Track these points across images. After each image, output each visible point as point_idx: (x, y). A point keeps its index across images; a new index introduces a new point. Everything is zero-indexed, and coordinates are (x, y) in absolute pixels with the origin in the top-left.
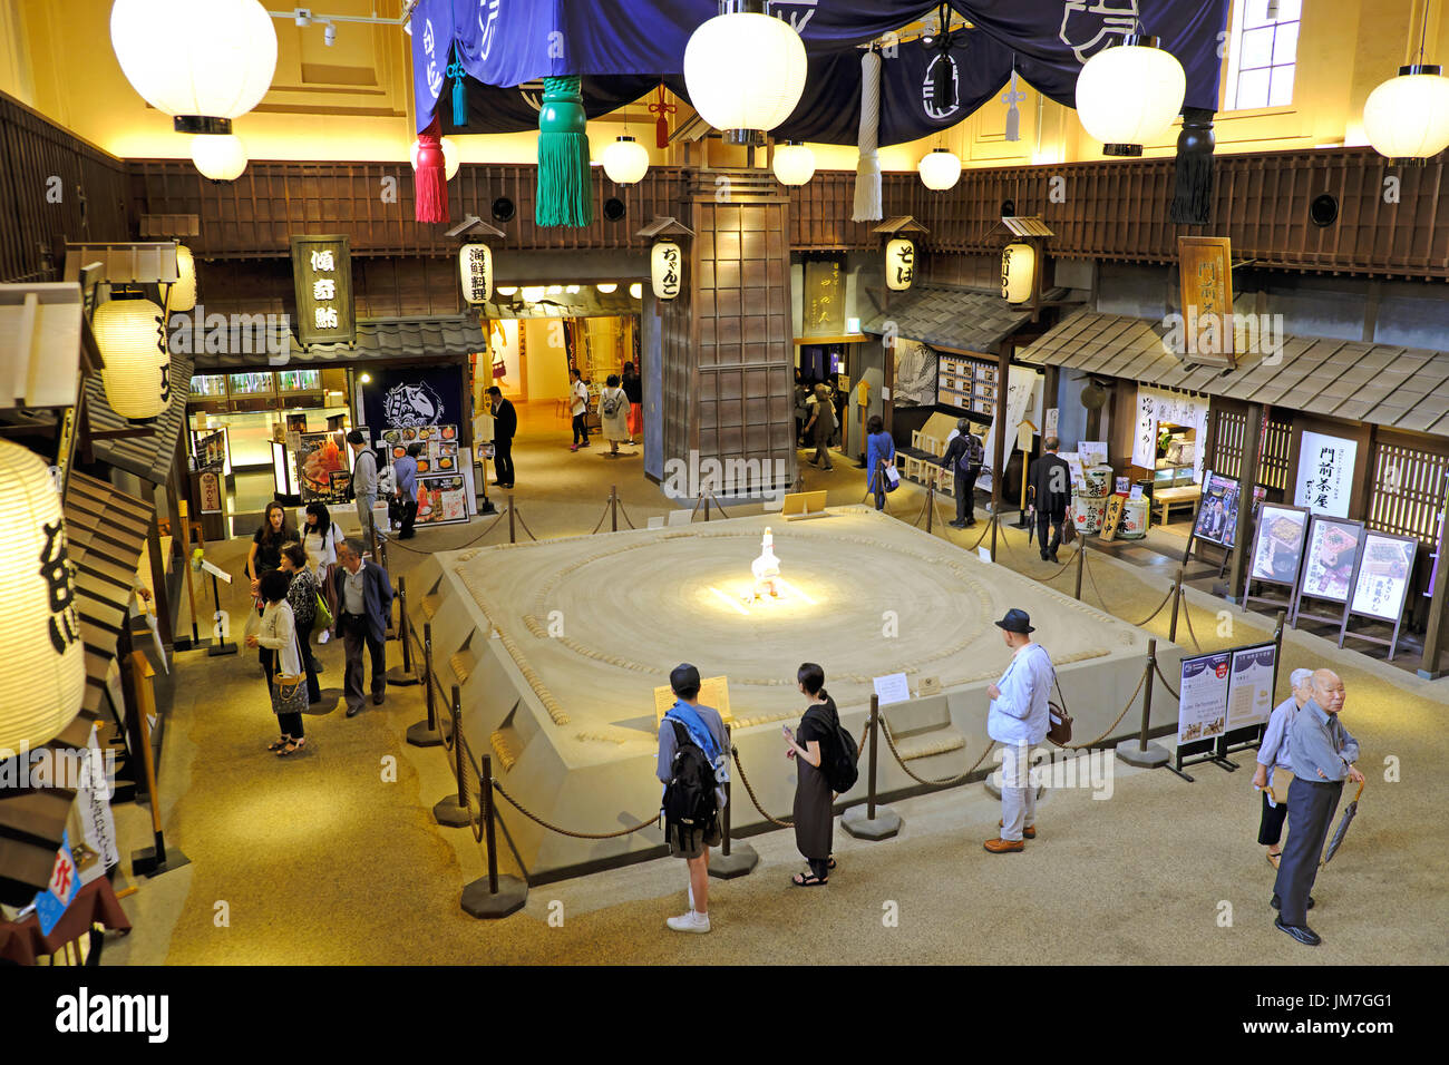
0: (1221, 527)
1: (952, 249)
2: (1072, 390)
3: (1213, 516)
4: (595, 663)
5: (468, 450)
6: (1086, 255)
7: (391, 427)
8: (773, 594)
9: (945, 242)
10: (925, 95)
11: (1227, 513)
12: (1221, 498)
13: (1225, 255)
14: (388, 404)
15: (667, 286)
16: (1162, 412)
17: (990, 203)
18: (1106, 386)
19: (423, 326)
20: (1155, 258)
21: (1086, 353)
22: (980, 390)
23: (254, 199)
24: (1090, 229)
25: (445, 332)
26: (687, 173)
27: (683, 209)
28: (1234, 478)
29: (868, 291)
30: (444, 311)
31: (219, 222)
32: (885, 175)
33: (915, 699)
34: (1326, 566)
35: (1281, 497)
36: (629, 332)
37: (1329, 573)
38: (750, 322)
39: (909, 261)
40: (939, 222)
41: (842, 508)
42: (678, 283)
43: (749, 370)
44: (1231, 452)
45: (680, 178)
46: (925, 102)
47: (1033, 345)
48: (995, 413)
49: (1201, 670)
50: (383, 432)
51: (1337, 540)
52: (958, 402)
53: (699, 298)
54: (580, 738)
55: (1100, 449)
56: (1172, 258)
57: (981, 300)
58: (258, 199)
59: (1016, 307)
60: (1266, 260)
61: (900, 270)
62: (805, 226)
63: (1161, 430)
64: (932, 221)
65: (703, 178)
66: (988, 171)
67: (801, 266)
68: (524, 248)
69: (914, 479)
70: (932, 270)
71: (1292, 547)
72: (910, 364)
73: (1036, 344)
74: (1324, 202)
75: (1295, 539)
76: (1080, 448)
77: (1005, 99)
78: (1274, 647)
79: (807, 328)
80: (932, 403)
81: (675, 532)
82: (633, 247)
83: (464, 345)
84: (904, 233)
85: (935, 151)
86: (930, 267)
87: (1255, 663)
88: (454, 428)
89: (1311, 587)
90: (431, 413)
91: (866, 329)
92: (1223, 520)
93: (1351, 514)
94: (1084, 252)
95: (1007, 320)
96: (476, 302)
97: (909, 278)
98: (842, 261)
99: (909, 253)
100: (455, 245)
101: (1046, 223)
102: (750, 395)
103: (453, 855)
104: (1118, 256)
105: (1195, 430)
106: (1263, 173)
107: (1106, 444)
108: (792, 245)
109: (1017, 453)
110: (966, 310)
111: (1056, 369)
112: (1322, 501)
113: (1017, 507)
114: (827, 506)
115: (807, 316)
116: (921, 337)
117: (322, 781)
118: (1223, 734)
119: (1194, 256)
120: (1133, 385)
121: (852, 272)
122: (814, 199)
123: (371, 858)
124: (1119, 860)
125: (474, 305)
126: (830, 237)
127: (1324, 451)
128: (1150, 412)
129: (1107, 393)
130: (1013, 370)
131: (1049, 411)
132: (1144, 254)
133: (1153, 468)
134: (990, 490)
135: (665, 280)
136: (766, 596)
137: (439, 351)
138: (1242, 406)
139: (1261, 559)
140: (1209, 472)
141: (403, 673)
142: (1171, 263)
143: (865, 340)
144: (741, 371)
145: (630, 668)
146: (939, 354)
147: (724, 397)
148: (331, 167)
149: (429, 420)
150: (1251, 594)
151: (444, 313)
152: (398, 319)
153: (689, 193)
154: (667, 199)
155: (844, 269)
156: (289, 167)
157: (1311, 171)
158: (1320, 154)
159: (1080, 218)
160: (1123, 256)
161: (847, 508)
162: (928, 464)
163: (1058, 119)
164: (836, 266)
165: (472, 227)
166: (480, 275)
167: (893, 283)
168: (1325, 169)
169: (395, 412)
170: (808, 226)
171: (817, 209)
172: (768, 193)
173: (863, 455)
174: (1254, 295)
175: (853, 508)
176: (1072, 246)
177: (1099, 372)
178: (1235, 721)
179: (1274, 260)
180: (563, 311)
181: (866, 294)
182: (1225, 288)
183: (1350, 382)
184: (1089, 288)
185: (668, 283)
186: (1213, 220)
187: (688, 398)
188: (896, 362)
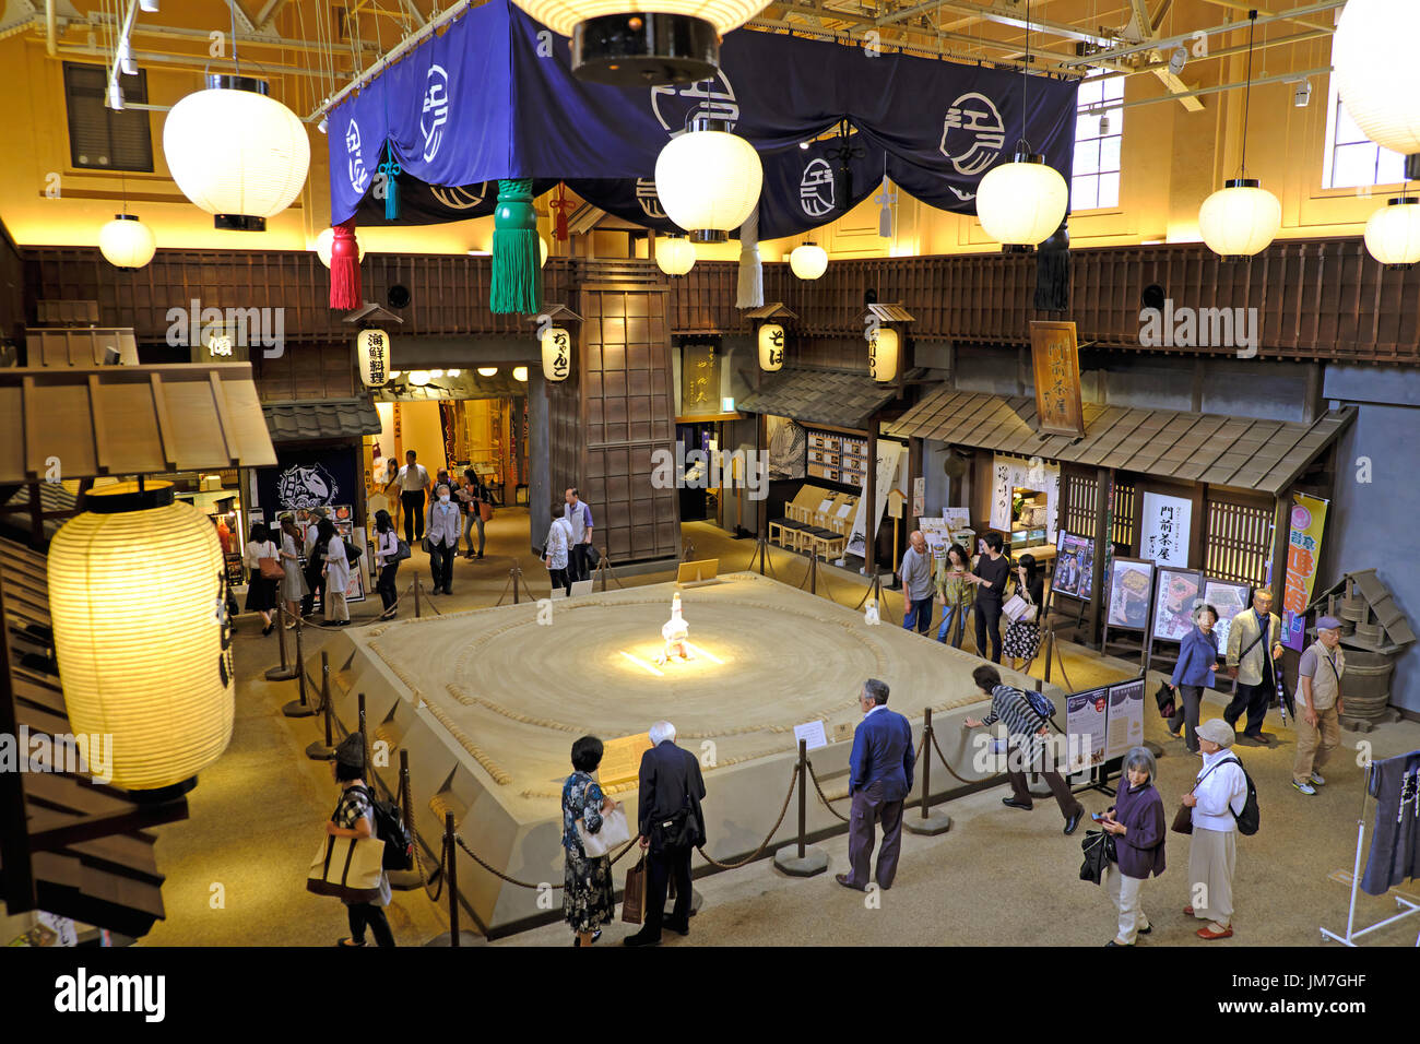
0: (1076, 581)
1: (819, 333)
2: (935, 461)
3: (1068, 571)
4: (524, 726)
5: (361, 529)
6: (945, 338)
7: (284, 508)
8: (683, 656)
9: (812, 328)
10: (803, 195)
11: (1081, 568)
12: (1075, 555)
13: (1071, 337)
14: (282, 485)
15: (558, 369)
16: (1017, 478)
17: (854, 291)
18: (966, 456)
19: (318, 409)
20: (1007, 341)
21: (948, 426)
22: (847, 463)
23: (152, 285)
24: (947, 314)
25: (340, 415)
26: (573, 263)
27: (572, 297)
28: (1086, 537)
29: (741, 372)
30: (337, 394)
31: (115, 309)
32: (765, 265)
33: (831, 745)
34: (1173, 612)
35: (1128, 551)
36: (507, 414)
37: (1176, 619)
38: (634, 402)
39: (780, 345)
40: (806, 308)
41: (732, 575)
42: (568, 366)
43: (635, 447)
44: (1084, 513)
45: (567, 268)
46: (803, 201)
47: (899, 420)
48: (864, 482)
49: (1082, 706)
50: (277, 514)
51: (1180, 588)
52: (827, 475)
53: (587, 379)
54: (525, 795)
55: (963, 513)
56: (1023, 341)
57: (848, 380)
58: (155, 286)
59: (883, 385)
60: (1105, 342)
61: (772, 352)
62: (683, 312)
63: (1015, 495)
64: (800, 308)
65: (590, 268)
66: (851, 263)
67: (679, 350)
68: (419, 333)
69: (789, 548)
70: (800, 352)
71: (1142, 596)
72: (781, 439)
73: (902, 419)
74: (1154, 291)
75: (1144, 589)
76: (945, 513)
77: (878, 199)
78: (1142, 682)
79: (685, 408)
80: (802, 476)
81: (578, 602)
82: (523, 332)
83: (360, 427)
84: (774, 319)
85: (804, 244)
86: (797, 350)
87: (1128, 697)
88: (348, 508)
89: (1161, 631)
90: (325, 494)
91: (741, 407)
92: (1078, 575)
93: (1190, 565)
94: (943, 335)
95: (874, 398)
96: (375, 385)
97: (780, 360)
98: (716, 344)
99: (780, 336)
100: (354, 331)
101: (907, 309)
102: (636, 472)
103: (407, 917)
104: (973, 339)
105: (1046, 495)
106: (1099, 266)
107: (967, 509)
108: (673, 330)
109: (887, 520)
110: (835, 389)
111: (921, 440)
112: (1164, 554)
113: (889, 570)
114: (719, 574)
115: (685, 396)
116: (794, 414)
117: (260, 855)
118: (1103, 763)
119: (1043, 338)
120: (989, 454)
121: (726, 354)
122: (691, 288)
123: (324, 925)
124: (1028, 880)
125: (372, 388)
126: (706, 323)
127: (1164, 509)
128: (1005, 479)
129: (967, 463)
130: (880, 443)
131: (916, 480)
132: (997, 337)
133: (1009, 531)
134: (863, 554)
135: (555, 363)
136: (677, 658)
137: (335, 433)
138: (1090, 471)
139: (1115, 608)
140: (1063, 532)
141: (325, 748)
142: (1022, 345)
143: (739, 418)
144: (627, 448)
145: (561, 729)
146: (807, 430)
147: (612, 473)
148: (230, 255)
149: (323, 501)
150: (1107, 640)
151: (338, 396)
152: (293, 402)
153: (575, 281)
154: (555, 287)
155: (719, 352)
156: (188, 255)
157: (1141, 265)
158: (1148, 250)
159: (938, 305)
160: (979, 339)
161: (737, 575)
162: (802, 533)
163: (913, 217)
164: (712, 349)
165: (371, 313)
166: (378, 360)
167: (766, 364)
168: (1152, 263)
169: (289, 493)
170: (686, 312)
171: (694, 297)
172: (650, 282)
173: (739, 526)
174: (1095, 372)
175: (742, 575)
176: (931, 330)
177: (963, 443)
178: (1114, 751)
179: (1114, 342)
180: (444, 394)
181: (739, 375)
182: (1072, 366)
183: (1186, 448)
184: (947, 368)
185: (559, 366)
186: (1071, 307)
187: (578, 475)
188: (768, 439)
